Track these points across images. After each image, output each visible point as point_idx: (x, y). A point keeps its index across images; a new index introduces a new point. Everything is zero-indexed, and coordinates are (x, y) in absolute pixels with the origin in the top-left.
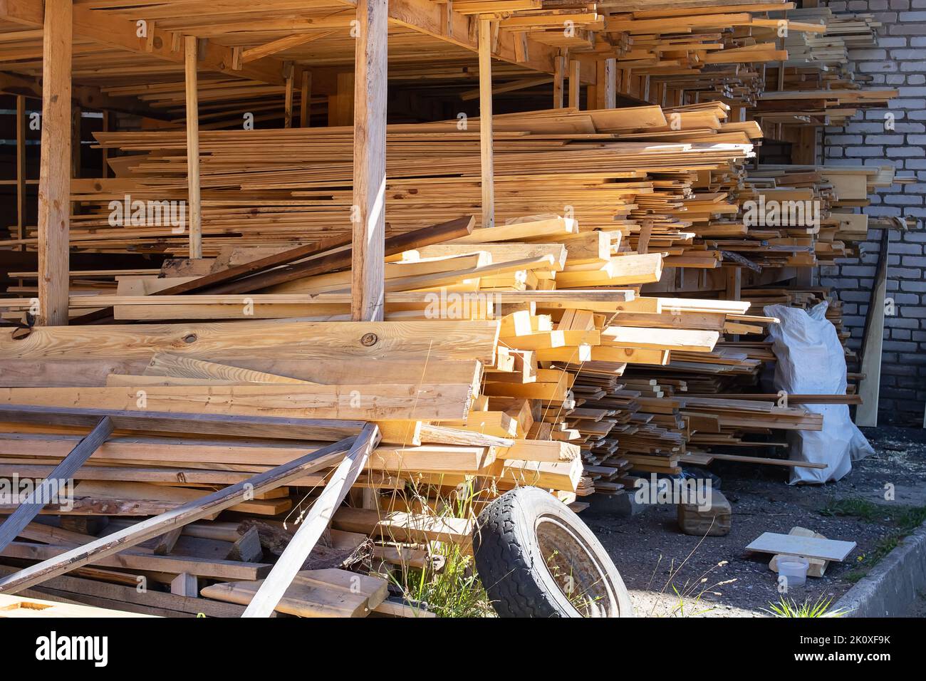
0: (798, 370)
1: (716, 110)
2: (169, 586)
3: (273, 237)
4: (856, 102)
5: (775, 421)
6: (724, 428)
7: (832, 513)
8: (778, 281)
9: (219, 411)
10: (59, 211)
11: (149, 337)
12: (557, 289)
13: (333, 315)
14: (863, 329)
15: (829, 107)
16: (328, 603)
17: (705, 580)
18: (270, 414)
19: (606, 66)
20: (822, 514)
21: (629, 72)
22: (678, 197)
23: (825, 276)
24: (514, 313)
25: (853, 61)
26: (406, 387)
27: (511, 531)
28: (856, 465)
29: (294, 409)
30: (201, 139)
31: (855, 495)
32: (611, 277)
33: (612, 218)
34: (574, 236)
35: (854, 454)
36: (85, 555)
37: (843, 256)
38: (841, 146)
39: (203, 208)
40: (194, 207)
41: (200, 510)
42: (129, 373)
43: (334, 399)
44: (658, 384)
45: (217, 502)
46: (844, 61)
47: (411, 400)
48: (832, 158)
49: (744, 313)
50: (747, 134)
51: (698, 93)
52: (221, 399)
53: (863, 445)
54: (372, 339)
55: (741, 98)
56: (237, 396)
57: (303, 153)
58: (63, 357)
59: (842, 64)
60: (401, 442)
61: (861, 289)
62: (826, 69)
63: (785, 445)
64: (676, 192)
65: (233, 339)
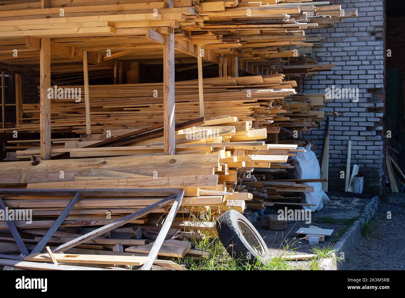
0: (303, 170)
1: (280, 77)
2: (112, 249)
3: (116, 125)
4: (319, 69)
5: (296, 189)
6: (278, 192)
7: (320, 222)
8: (289, 137)
9: (123, 188)
10: (48, 118)
11: (88, 163)
12: (230, 142)
13: (155, 153)
14: (321, 155)
15: (309, 71)
16: (173, 251)
17: (295, 238)
18: (143, 188)
19: (235, 60)
20: (316, 223)
21: (242, 61)
22: (268, 108)
23: (305, 135)
24: (220, 151)
25: (314, 52)
26: (194, 176)
27: (231, 224)
28: (324, 205)
29: (152, 186)
30: (90, 89)
31: (326, 215)
32: (249, 137)
33: (246, 116)
34: (237, 123)
35: (324, 201)
36: (84, 239)
37: (315, 127)
38: (310, 84)
39: (91, 115)
40: (88, 115)
41: (124, 221)
42: (82, 176)
43: (167, 182)
44: (255, 176)
45: (130, 218)
46: (311, 53)
47: (196, 181)
48: (307, 89)
49: (296, 149)
50: (292, 85)
51: (263, 68)
52: (124, 184)
53: (326, 198)
54: (173, 161)
55: (278, 69)
56: (129, 182)
57: (125, 94)
58: (54, 171)
59: (310, 54)
60: (193, 195)
61: (319, 139)
62: (305, 56)
63: (300, 198)
64: (267, 106)
65: (121, 163)
